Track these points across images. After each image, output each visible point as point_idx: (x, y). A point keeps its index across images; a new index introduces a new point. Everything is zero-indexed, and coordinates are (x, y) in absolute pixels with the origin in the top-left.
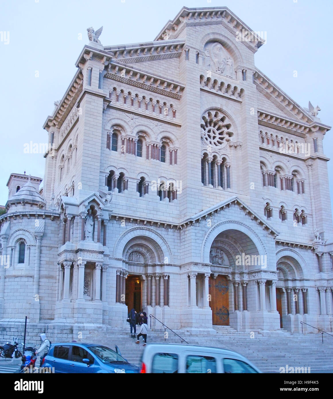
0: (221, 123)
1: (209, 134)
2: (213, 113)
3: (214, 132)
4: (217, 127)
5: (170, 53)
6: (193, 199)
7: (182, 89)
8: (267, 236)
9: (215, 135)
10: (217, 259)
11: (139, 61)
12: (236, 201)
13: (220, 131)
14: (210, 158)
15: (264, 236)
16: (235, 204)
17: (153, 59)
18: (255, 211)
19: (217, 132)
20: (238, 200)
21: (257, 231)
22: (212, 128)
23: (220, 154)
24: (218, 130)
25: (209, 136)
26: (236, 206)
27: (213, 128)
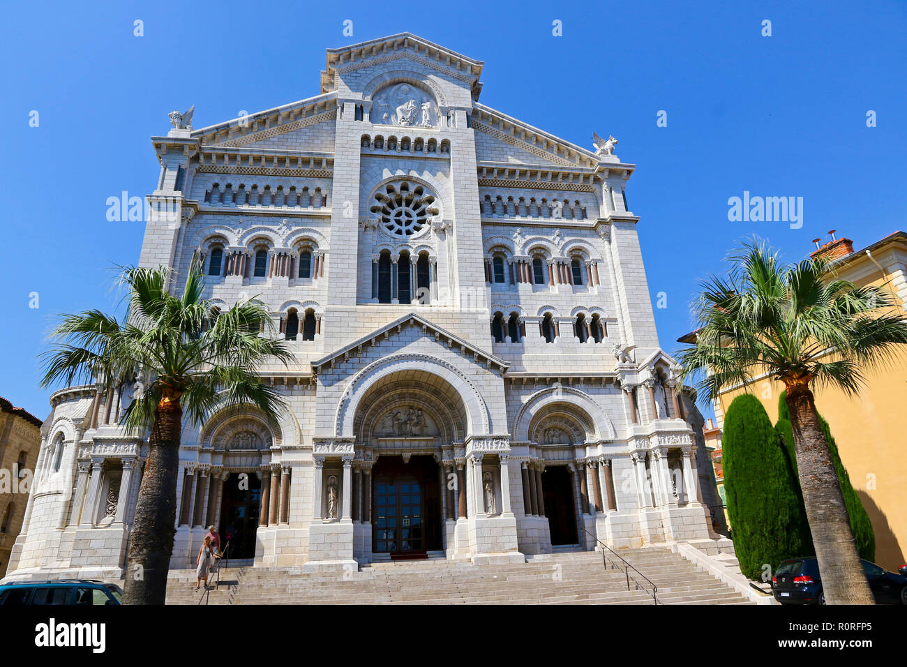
0: (416, 198)
1: (397, 218)
2: (397, 187)
3: (408, 215)
4: (412, 206)
6: (338, 330)
7: (331, 163)
8: (483, 373)
9: (410, 219)
10: (408, 426)
12: (412, 321)
13: (418, 211)
14: (395, 256)
15: (475, 372)
16: (412, 327)
18: (452, 332)
19: (414, 213)
20: (415, 318)
21: (459, 367)
22: (403, 208)
23: (414, 247)
24: (414, 209)
25: (399, 223)
26: (416, 329)
27: (406, 208)
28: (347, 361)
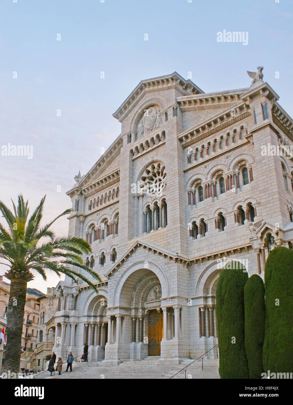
5: (118, 149)
8: (168, 263)
11: (102, 171)
12: (138, 244)
14: (151, 207)
15: (165, 264)
17: (110, 163)
19: (162, 178)
23: (159, 198)
26: (140, 247)
28: (117, 271)
